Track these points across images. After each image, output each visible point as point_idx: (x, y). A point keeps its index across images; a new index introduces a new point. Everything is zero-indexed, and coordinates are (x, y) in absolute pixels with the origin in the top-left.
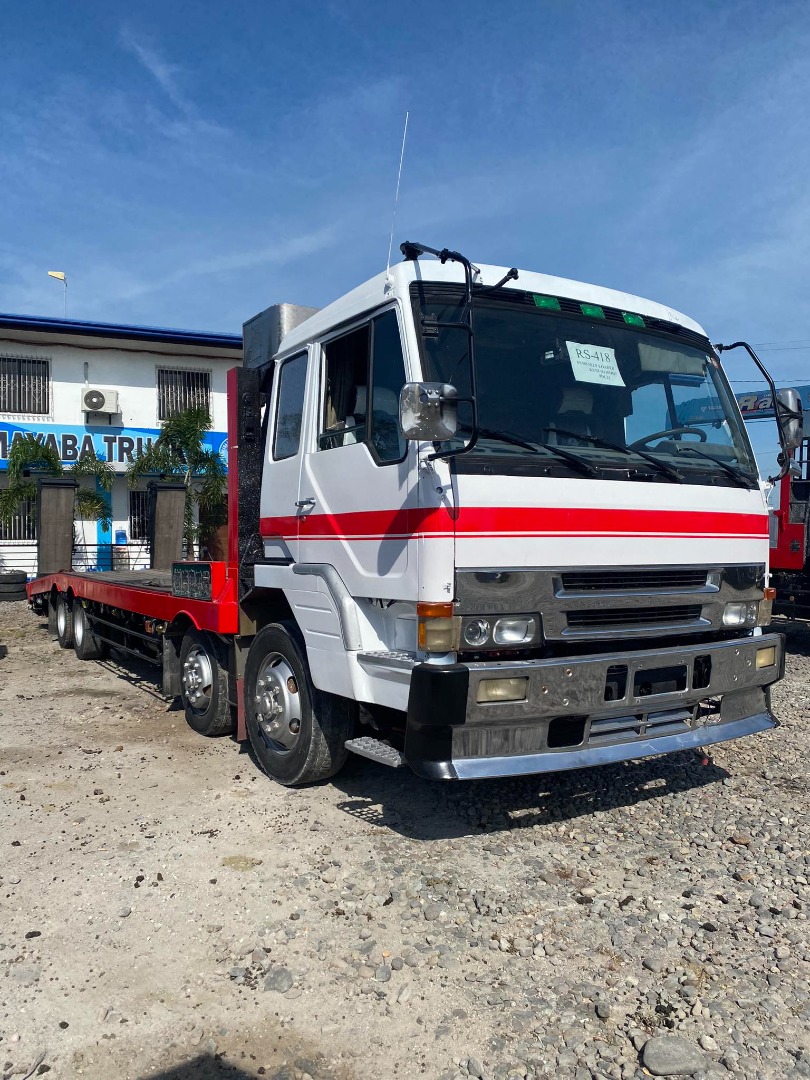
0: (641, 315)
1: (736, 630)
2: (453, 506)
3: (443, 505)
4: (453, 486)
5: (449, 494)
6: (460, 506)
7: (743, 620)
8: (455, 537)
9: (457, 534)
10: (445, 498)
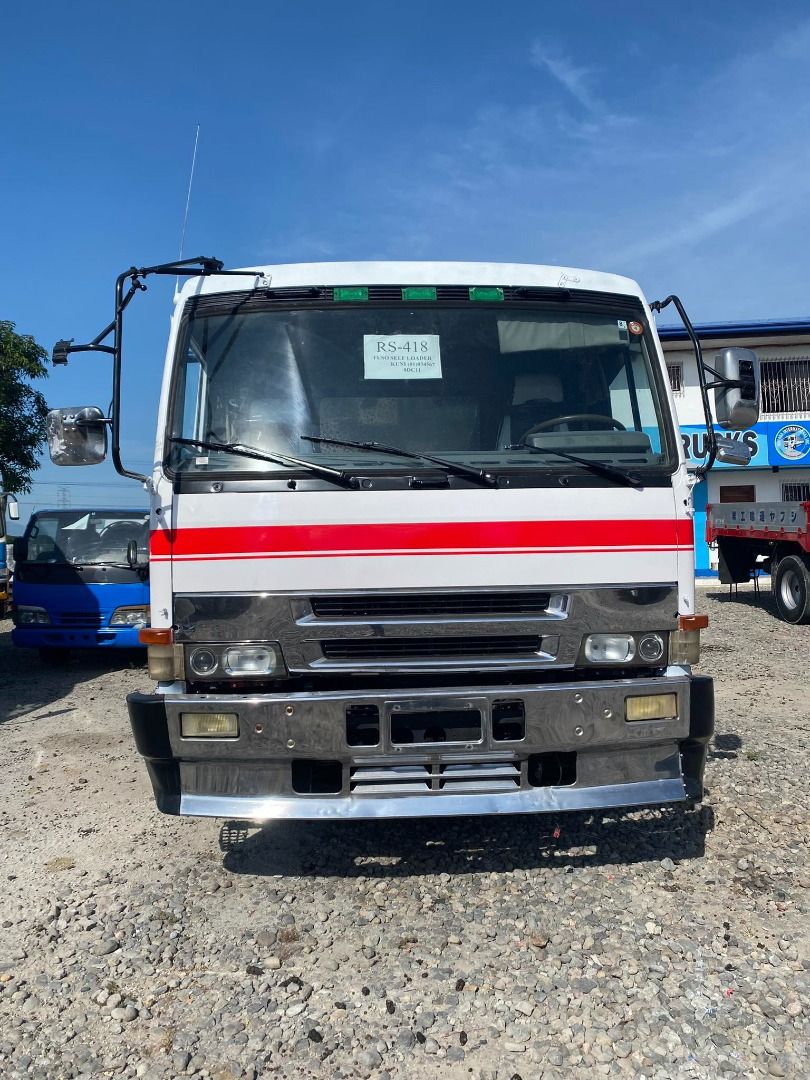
0: (500, 287)
1: (622, 669)
2: (170, 528)
3: (160, 527)
4: (173, 507)
5: (167, 516)
6: (178, 527)
7: (630, 657)
8: (172, 560)
9: (174, 557)
10: (162, 521)
